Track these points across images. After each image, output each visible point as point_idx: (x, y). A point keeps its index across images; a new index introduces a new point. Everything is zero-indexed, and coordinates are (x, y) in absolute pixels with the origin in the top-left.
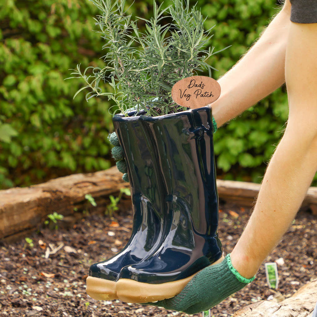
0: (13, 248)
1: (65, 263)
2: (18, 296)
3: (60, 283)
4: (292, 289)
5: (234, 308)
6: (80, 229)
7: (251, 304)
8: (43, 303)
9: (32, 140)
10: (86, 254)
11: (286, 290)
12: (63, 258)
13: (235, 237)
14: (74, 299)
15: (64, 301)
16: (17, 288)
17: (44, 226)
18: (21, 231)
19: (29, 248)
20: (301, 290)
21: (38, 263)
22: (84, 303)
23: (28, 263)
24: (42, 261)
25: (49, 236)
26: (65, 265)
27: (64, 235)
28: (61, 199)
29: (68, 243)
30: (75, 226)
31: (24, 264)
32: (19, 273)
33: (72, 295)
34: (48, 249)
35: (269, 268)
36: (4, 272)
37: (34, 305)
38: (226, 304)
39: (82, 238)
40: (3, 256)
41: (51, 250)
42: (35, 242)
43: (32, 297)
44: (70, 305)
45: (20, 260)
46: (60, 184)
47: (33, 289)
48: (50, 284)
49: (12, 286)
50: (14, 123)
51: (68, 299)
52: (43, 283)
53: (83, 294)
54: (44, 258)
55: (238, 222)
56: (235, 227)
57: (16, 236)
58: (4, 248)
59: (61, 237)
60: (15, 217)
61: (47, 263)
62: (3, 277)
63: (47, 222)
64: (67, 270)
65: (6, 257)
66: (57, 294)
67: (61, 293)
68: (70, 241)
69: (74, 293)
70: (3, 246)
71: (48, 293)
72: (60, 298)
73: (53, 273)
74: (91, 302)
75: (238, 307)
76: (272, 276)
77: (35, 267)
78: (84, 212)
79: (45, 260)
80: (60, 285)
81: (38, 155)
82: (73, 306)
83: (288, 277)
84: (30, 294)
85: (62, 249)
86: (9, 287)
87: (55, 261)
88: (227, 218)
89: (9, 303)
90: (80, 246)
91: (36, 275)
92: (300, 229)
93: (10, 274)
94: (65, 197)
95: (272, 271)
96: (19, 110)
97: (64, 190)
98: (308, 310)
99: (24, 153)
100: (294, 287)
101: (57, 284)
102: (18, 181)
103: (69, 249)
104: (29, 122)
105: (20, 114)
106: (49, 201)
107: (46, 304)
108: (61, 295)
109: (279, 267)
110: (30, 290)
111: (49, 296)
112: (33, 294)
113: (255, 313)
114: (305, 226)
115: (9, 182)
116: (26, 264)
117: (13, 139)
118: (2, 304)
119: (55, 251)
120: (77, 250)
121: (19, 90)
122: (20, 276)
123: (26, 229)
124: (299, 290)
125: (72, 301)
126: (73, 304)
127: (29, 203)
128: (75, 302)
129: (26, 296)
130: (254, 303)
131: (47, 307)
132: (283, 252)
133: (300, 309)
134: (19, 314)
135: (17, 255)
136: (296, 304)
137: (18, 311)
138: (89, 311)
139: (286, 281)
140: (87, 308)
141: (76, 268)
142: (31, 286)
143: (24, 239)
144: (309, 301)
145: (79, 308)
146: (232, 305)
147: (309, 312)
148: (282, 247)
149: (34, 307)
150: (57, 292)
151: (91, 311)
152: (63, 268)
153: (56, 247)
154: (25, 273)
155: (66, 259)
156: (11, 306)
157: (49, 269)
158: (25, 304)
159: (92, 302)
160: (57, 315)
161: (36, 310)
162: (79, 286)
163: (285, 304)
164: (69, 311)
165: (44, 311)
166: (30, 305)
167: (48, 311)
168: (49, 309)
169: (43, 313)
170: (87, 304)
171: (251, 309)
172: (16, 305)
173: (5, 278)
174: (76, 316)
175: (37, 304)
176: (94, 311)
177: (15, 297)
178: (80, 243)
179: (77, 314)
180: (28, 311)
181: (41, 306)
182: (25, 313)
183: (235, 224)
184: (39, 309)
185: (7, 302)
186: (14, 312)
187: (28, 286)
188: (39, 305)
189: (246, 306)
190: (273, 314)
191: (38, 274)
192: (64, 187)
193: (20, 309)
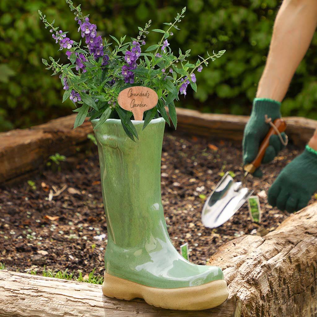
0: (15, 192)
1: (69, 205)
2: (22, 240)
3: (65, 226)
4: (275, 222)
5: (217, 244)
6: (83, 170)
7: (234, 239)
8: (48, 247)
9: (31, 79)
10: (90, 195)
11: (269, 223)
12: (67, 200)
13: (215, 171)
14: (79, 242)
15: (69, 244)
16: (20, 233)
17: (47, 168)
18: (23, 174)
19: (31, 191)
20: (285, 223)
21: (41, 206)
22: (91, 245)
23: (31, 207)
24: (45, 204)
25: (52, 178)
26: (69, 207)
27: (67, 177)
28: (63, 139)
29: (71, 184)
30: (78, 167)
31: (27, 208)
32: (23, 217)
33: (78, 238)
34: (51, 192)
35: (251, 201)
36: (6, 217)
37: (39, 249)
38: (209, 240)
39: (85, 178)
40: (5, 200)
41: (54, 192)
42: (38, 184)
43: (37, 241)
44: (76, 248)
45: (23, 203)
46: (61, 124)
47: (37, 232)
48: (55, 227)
49: (15, 230)
50: (12, 63)
51: (74, 242)
52: (48, 226)
53: (88, 236)
54: (48, 201)
55: (218, 156)
56: (215, 161)
57: (18, 179)
58: (6, 192)
59: (64, 178)
60: (16, 160)
61: (51, 205)
62: (6, 221)
63: (49, 164)
64: (71, 213)
65: (8, 201)
66: (62, 237)
67: (66, 236)
68: (73, 183)
69: (79, 236)
70: (6, 190)
71: (53, 236)
72: (65, 241)
73: (57, 216)
74: (97, 244)
75: (220, 243)
76: (255, 210)
77: (39, 210)
78: (87, 152)
79: (49, 203)
80: (66, 228)
81: (38, 94)
82: (79, 249)
83: (271, 209)
84: (35, 238)
85: (66, 191)
86: (12, 232)
87: (59, 203)
88: (206, 152)
89: (13, 248)
90: (84, 187)
91: (40, 218)
92: (281, 160)
93: (13, 218)
94: (67, 137)
95: (254, 205)
96: (17, 49)
97: (65, 130)
98: (293, 243)
99: (23, 94)
100: (277, 221)
101: (61, 227)
102: (18, 122)
103: (72, 191)
104: (27, 62)
105: (17, 54)
106: (50, 142)
107: (52, 248)
108: (67, 238)
109: (261, 200)
110: (34, 234)
111: (54, 239)
112: (38, 238)
113: (239, 248)
114: (286, 157)
115: (8, 124)
116: (29, 207)
117: (12, 79)
118: (6, 249)
119: (58, 193)
120: (81, 192)
121: (15, 29)
122: (24, 220)
123: (28, 172)
124: (283, 223)
125: (78, 244)
126: (79, 247)
127: (30, 144)
128: (81, 245)
129: (31, 241)
130: (237, 238)
131: (52, 251)
132: (264, 184)
133: (284, 243)
134: (24, 259)
135: (19, 198)
136: (280, 238)
137: (23, 256)
138: (96, 254)
139: (269, 214)
140: (93, 250)
141: (81, 210)
142: (35, 230)
143: (27, 182)
144: (294, 233)
145: (85, 250)
146: (214, 241)
147: (294, 245)
148: (263, 179)
149: (39, 252)
150: (62, 235)
151: (97, 254)
152: (67, 210)
153: (59, 189)
154: (28, 217)
155: (70, 201)
156: (15, 252)
157: (53, 211)
158: (29, 249)
159: (99, 244)
160: (63, 259)
161: (41, 254)
162: (84, 228)
163: (269, 238)
164: (75, 254)
165: (49, 255)
166: (35, 249)
167: (54, 254)
168: (54, 253)
169: (48, 258)
170: (94, 246)
171: (234, 244)
172: (20, 250)
173: (8, 222)
174: (82, 258)
175: (42, 248)
176: (101, 254)
177: (19, 242)
178: (84, 184)
179: (83, 257)
180: (33, 256)
181: (46, 250)
182: (30, 258)
183: (215, 157)
184: (45, 253)
185: (11, 247)
186: (19, 257)
187: (32, 230)
188: (44, 249)
189: (229, 241)
190: (257, 248)
191: (42, 218)
192: (66, 127)
193: (24, 254)
